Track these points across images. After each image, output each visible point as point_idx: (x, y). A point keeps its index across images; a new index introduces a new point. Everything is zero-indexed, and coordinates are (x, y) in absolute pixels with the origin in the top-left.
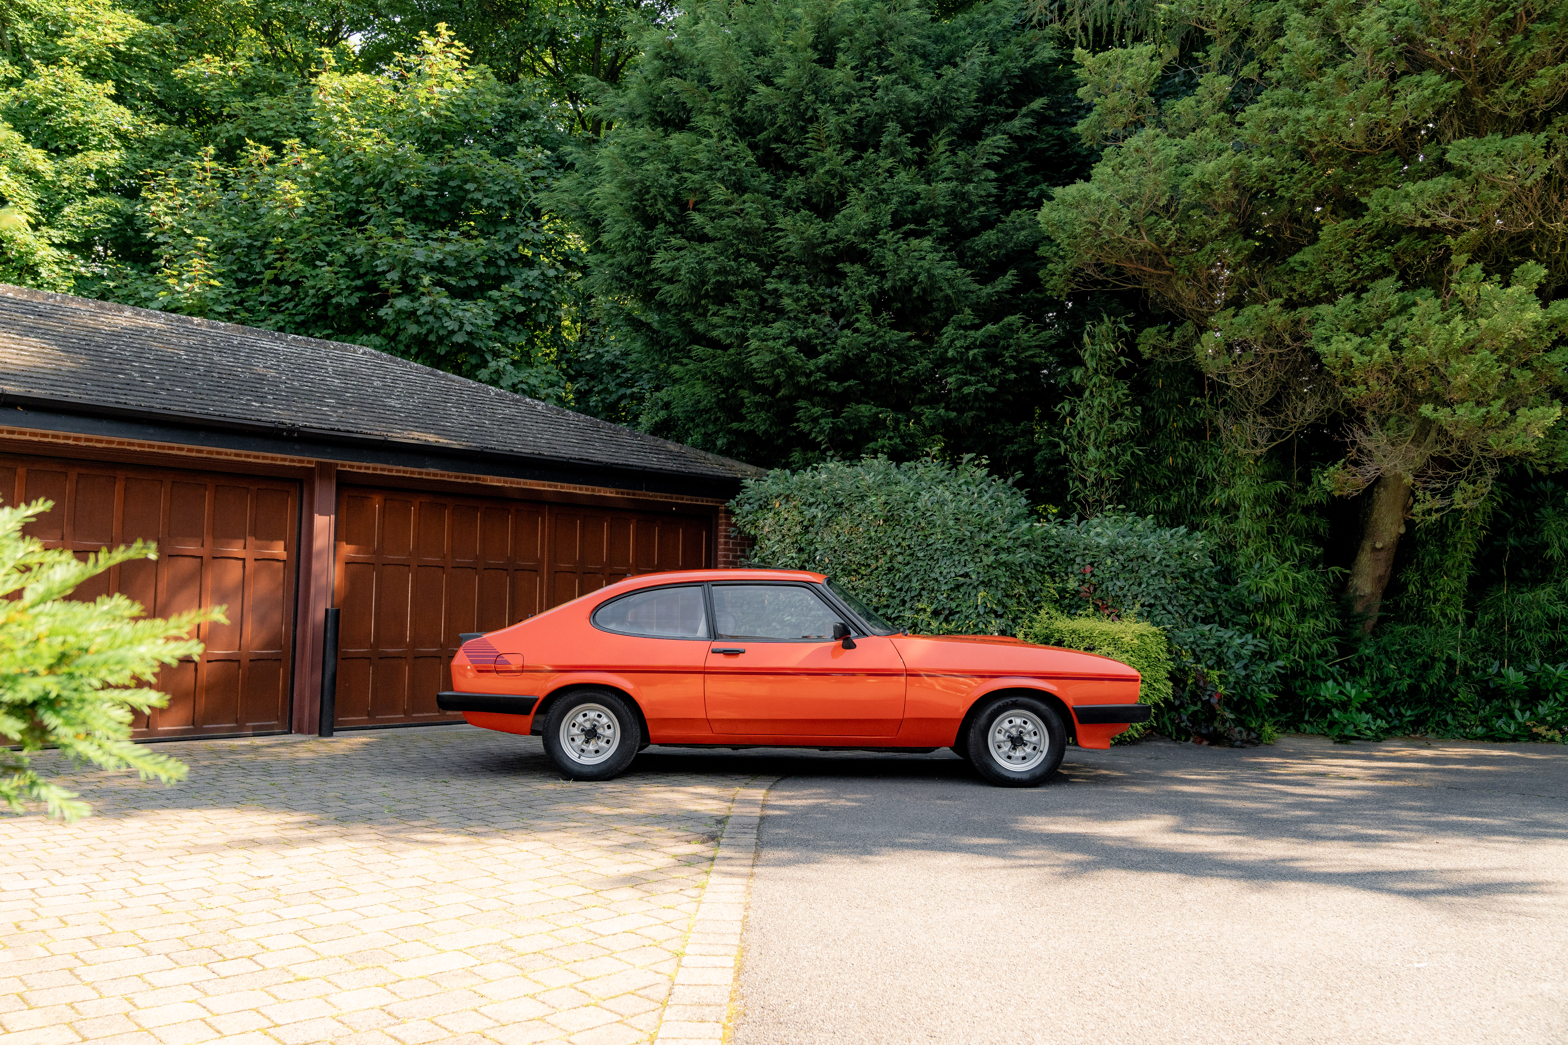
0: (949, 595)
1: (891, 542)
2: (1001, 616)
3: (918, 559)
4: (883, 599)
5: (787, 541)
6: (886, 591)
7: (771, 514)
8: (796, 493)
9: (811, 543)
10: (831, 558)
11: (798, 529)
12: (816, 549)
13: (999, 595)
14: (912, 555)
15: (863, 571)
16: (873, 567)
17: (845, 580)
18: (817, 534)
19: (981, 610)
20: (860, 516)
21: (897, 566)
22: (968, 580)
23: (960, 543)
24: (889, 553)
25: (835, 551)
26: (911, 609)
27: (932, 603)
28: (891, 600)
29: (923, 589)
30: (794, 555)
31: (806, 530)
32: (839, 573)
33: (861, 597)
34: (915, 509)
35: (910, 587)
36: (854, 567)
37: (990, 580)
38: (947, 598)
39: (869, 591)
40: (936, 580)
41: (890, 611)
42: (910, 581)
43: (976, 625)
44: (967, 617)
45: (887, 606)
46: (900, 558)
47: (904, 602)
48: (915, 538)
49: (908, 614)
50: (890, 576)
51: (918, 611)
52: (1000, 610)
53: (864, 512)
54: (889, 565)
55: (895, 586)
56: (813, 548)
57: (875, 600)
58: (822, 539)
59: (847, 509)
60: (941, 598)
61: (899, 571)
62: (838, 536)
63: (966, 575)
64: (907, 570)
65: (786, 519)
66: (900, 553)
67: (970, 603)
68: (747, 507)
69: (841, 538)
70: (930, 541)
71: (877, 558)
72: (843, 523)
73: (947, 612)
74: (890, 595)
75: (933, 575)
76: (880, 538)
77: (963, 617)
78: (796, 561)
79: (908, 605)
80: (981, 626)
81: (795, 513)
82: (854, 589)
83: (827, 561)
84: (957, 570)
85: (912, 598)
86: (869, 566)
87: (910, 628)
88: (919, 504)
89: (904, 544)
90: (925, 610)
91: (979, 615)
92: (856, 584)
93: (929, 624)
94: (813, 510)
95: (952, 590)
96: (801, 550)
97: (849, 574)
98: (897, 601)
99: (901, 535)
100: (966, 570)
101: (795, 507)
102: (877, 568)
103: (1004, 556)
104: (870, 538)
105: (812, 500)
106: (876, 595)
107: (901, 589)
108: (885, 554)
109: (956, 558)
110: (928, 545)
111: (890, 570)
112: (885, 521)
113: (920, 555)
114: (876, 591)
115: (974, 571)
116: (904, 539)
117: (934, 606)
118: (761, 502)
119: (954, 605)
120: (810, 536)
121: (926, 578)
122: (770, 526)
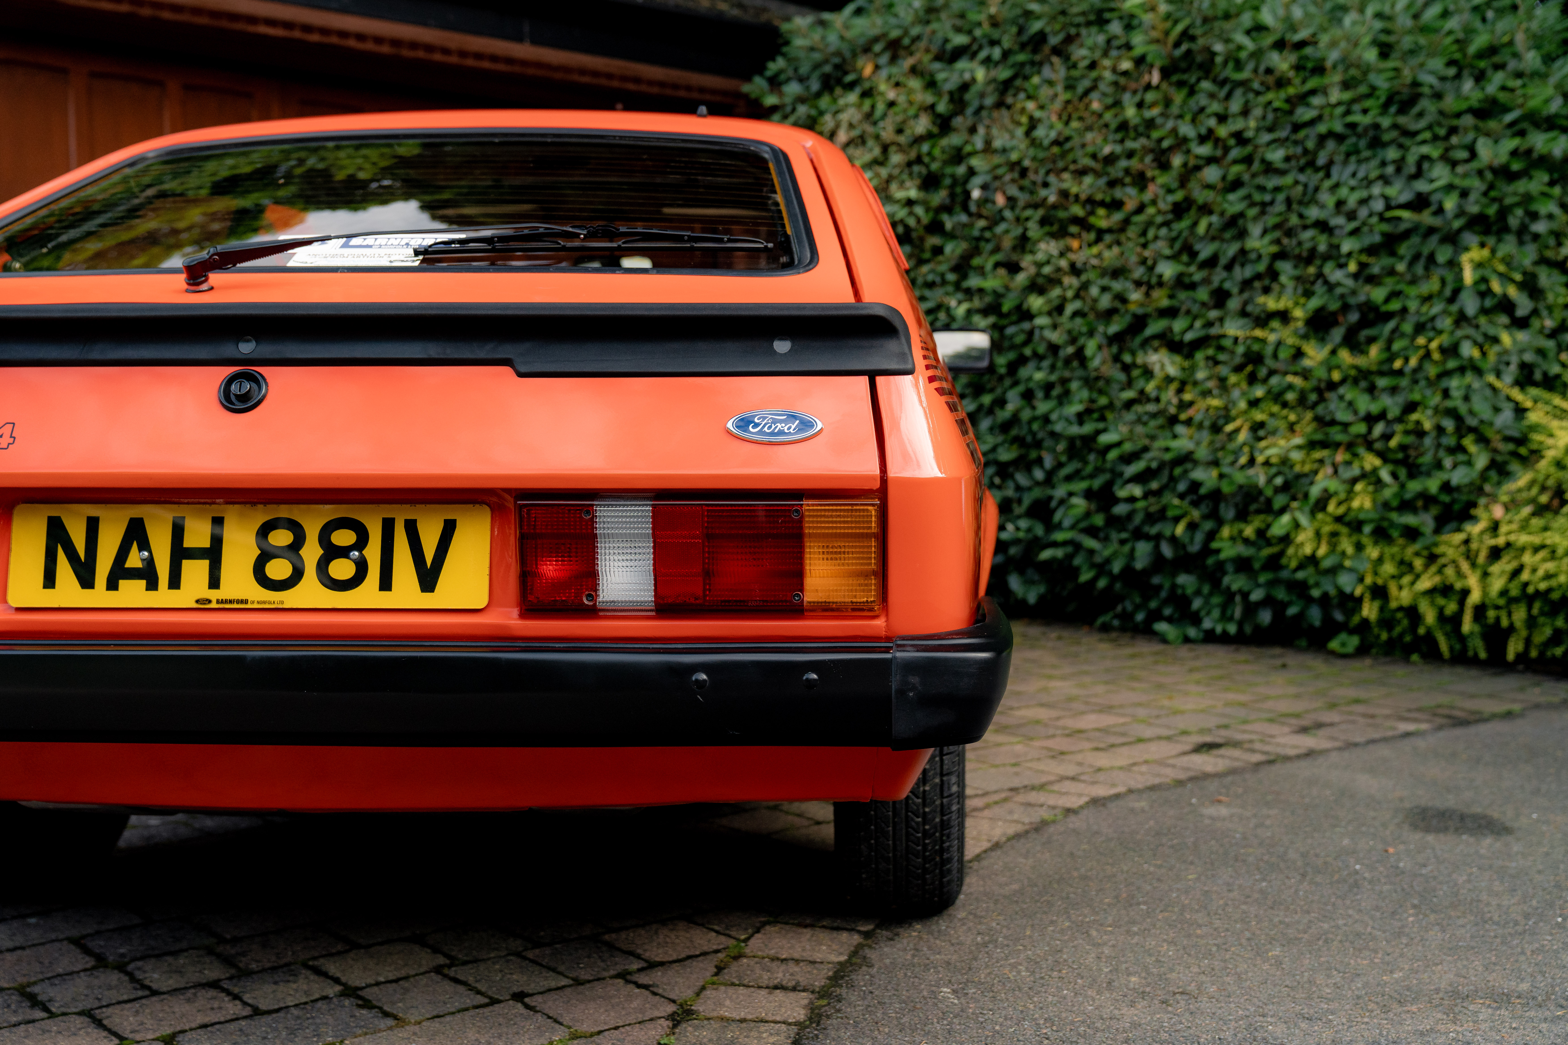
0: (1363, 266)
1: (1186, 129)
2: (1521, 323)
3: (1269, 169)
4: (1157, 294)
5: (896, 158)
6: (1167, 270)
7: (852, 97)
8: (915, 31)
9: (958, 156)
10: (1013, 191)
11: (922, 125)
12: (972, 172)
13: (1528, 256)
14: (1248, 160)
15: (1102, 219)
16: (1130, 205)
17: (1048, 248)
18: (973, 130)
19: (1470, 304)
20: (1093, 66)
21: (1201, 196)
22: (1426, 218)
23: (1403, 109)
24: (1177, 161)
25: (1024, 172)
26: (1243, 314)
27: (1308, 294)
28: (1182, 295)
29: (1281, 255)
30: (913, 193)
31: (944, 125)
32: (1034, 230)
33: (1094, 291)
34: (1258, 29)
35: (1243, 252)
36: (1077, 210)
37: (1504, 213)
38: (1356, 276)
39: (1117, 273)
40: (1323, 226)
41: (1178, 325)
42: (1242, 234)
43: (1451, 351)
44: (1420, 328)
45: (1171, 313)
46: (1211, 174)
47: (1220, 297)
48: (1258, 112)
49: (1233, 329)
50: (1178, 226)
51: (1263, 320)
52: (1524, 305)
53: (1105, 54)
54: (1179, 196)
55: (1193, 254)
56: (961, 170)
57: (1136, 296)
58: (988, 143)
59: (1057, 51)
60: (1336, 275)
61: (1206, 209)
62: (1033, 124)
63: (1420, 203)
64: (1234, 203)
65: (892, 104)
66: (1210, 160)
67: (1432, 285)
68: (793, 89)
69: (1040, 132)
70: (1304, 114)
71: (1141, 181)
72: (1045, 92)
73: (1354, 317)
74: (1182, 283)
75: (1313, 213)
76: (1150, 124)
77: (1408, 327)
78: (919, 210)
79: (1234, 304)
80: (1468, 350)
81: (915, 83)
82: (1075, 270)
83: (1000, 200)
84: (1391, 191)
85: (1246, 284)
86: (1116, 205)
87: (1238, 369)
88: (1267, 17)
89: (1222, 132)
90: (1284, 316)
91: (1461, 319)
92: (1079, 258)
93: (1299, 354)
94: (962, 64)
95: (1371, 250)
96: (930, 182)
97: (1061, 233)
98: (1203, 294)
99: (1215, 107)
100: (1422, 186)
101: (914, 71)
102: (1141, 209)
103: (1539, 141)
104: (1123, 126)
105: (960, 40)
106: (1138, 284)
107: (1211, 262)
108: (1164, 166)
109: (1392, 154)
110: (1297, 127)
111: (1179, 210)
112: (1165, 73)
113: (1276, 156)
114: (1138, 272)
115: (1450, 188)
116: (1222, 118)
117: (1314, 303)
118: (827, 69)
119: (1378, 294)
120: (954, 140)
121: (1294, 220)
122: (851, 126)
